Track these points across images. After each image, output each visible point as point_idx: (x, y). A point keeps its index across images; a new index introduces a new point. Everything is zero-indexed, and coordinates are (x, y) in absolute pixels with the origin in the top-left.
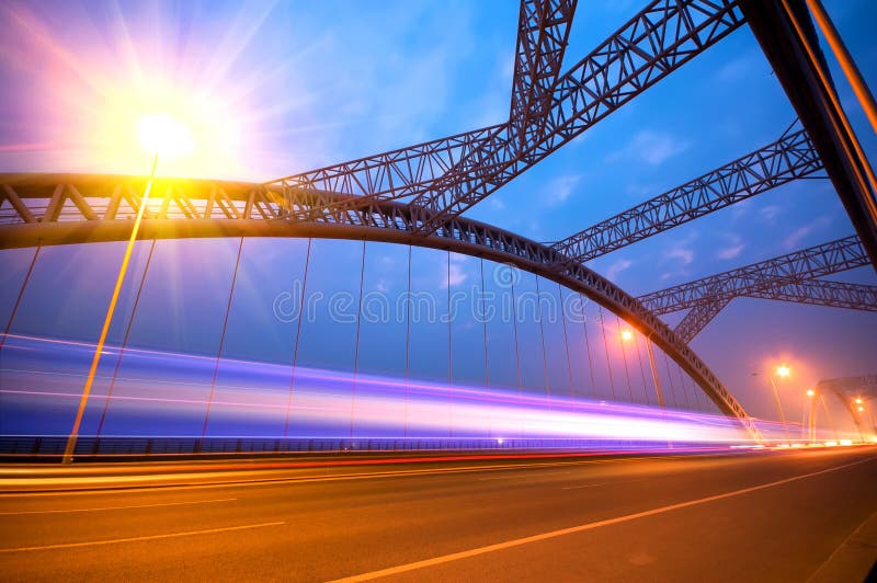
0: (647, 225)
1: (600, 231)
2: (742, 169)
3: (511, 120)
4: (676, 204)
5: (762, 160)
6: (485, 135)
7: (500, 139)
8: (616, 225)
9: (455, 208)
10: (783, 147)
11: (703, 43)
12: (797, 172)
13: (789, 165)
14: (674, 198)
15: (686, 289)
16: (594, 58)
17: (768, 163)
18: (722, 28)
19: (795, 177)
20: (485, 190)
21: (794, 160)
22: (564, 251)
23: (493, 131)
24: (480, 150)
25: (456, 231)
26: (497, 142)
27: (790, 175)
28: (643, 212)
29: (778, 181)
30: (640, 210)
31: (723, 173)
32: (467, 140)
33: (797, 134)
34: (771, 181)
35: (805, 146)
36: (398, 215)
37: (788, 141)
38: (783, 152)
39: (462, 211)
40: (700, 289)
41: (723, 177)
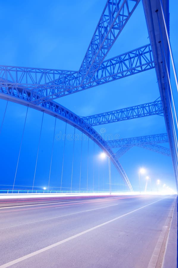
0: (115, 118)
1: (91, 118)
2: (144, 107)
3: (80, 71)
4: (124, 113)
5: (149, 106)
6: (69, 73)
7: (74, 76)
8: (105, 115)
9: (51, 97)
10: (155, 104)
11: (143, 69)
12: (157, 112)
13: (155, 110)
14: (124, 111)
15: (121, 141)
16: (112, 61)
17: (150, 107)
18: (149, 67)
19: (156, 114)
20: (64, 94)
21: (157, 109)
22: (86, 120)
23: (72, 73)
24: (66, 78)
25: (48, 105)
26: (73, 76)
27: (155, 113)
28: (114, 113)
29: (152, 114)
30: (113, 112)
31: (139, 107)
32: (62, 72)
33: (159, 101)
34: (150, 113)
35: (160, 105)
36: (25, 93)
37: (156, 103)
38: (155, 105)
39: (54, 99)
40: (125, 141)
41: (138, 108)
